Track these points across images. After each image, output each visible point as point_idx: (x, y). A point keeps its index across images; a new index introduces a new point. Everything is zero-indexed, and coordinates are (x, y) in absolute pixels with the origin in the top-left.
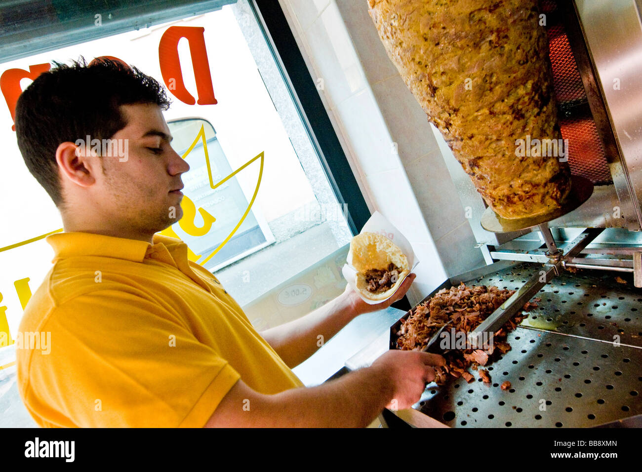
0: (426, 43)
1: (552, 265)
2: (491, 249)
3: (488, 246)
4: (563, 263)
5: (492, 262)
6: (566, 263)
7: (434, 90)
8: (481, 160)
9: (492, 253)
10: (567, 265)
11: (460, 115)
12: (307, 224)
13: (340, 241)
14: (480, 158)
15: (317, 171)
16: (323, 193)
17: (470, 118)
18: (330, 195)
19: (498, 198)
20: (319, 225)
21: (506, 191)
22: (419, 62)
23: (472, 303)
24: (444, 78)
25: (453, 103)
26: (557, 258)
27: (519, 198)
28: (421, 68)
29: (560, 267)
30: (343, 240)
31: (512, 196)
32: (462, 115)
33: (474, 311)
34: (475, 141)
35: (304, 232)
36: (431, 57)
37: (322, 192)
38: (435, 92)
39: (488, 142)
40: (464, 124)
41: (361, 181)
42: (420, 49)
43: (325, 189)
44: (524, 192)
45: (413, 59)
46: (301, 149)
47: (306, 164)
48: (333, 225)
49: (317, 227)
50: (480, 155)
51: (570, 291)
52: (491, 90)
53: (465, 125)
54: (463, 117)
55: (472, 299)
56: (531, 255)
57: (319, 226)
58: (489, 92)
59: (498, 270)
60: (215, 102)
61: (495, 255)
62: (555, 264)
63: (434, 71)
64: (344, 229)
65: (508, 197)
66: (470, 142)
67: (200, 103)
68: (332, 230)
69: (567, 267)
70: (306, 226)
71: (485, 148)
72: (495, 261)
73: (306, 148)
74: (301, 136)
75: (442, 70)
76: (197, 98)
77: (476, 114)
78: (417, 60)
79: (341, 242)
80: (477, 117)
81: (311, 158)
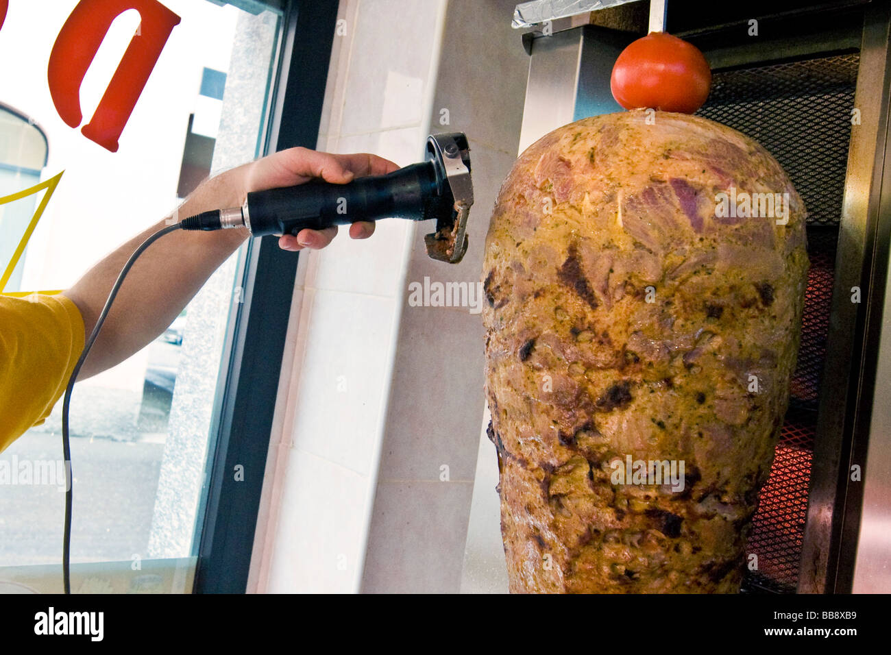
13: (157, 533)
16: (188, 422)
18: (198, 434)
30: (166, 536)
37: (188, 418)
41: (277, 449)
43: (196, 417)
46: (200, 316)
47: (192, 349)
48: (165, 493)
60: (112, 146)
64: (182, 516)
67: (87, 132)
68: (157, 502)
73: (212, 322)
74: (217, 295)
76: (86, 120)
79: (160, 538)
81: (209, 345)
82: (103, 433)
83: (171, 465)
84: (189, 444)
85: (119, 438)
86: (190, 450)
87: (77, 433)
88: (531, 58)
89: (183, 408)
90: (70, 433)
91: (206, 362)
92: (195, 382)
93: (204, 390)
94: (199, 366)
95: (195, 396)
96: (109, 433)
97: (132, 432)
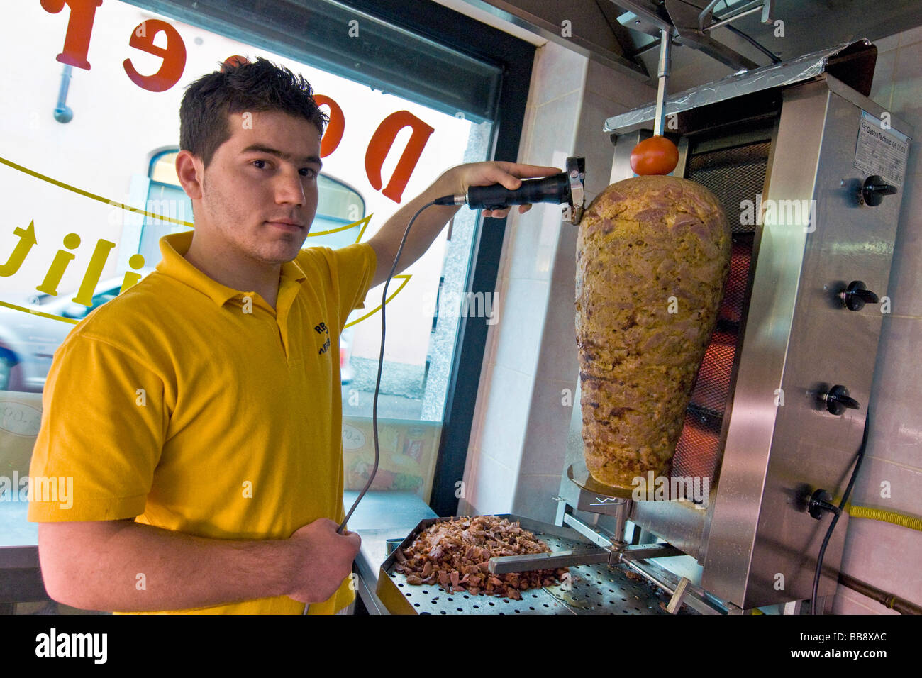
0: (655, 281)
1: (609, 551)
2: (569, 510)
3: (567, 505)
4: (621, 555)
5: (561, 525)
6: (623, 557)
7: (633, 323)
8: (629, 413)
9: (566, 515)
10: (624, 559)
11: (639, 360)
12: (395, 388)
14: (630, 410)
15: (450, 329)
17: (648, 368)
19: (619, 458)
20: (408, 398)
21: (633, 455)
22: (636, 293)
23: (515, 541)
24: (651, 319)
25: (642, 346)
26: (618, 547)
27: (641, 467)
28: (633, 299)
29: (616, 558)
31: (635, 462)
32: (642, 360)
33: (511, 549)
34: (636, 393)
35: (385, 394)
36: (651, 296)
38: (631, 327)
39: (646, 398)
40: (638, 370)
41: (487, 366)
42: (646, 282)
44: (649, 462)
45: (631, 287)
49: (403, 399)
50: (632, 407)
51: (611, 589)
52: (679, 353)
53: (638, 372)
54: (642, 363)
55: (517, 538)
56: (600, 536)
57: (408, 400)
58: (676, 353)
59: (562, 536)
60: (398, 198)
61: (568, 518)
62: (613, 552)
63: (645, 308)
65: (631, 461)
66: (630, 391)
67: (385, 193)
69: (623, 562)
70: (392, 390)
71: (641, 403)
72: (565, 525)
75: (654, 312)
76: (384, 186)
77: (654, 367)
78: (636, 289)
80: (653, 369)
82: (400, 393)
83: (432, 380)
84: (441, 368)
85: (411, 396)
86: (442, 371)
87: (384, 392)
88: (615, 147)
89: (438, 349)
90: (380, 392)
91: (451, 322)
92: (445, 333)
93: (450, 337)
94: (447, 325)
95: (445, 341)
96: (404, 393)
97: (419, 393)
